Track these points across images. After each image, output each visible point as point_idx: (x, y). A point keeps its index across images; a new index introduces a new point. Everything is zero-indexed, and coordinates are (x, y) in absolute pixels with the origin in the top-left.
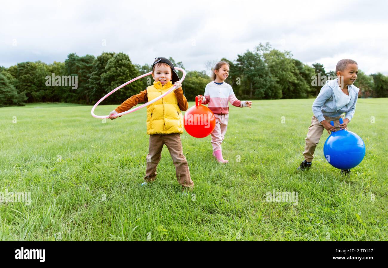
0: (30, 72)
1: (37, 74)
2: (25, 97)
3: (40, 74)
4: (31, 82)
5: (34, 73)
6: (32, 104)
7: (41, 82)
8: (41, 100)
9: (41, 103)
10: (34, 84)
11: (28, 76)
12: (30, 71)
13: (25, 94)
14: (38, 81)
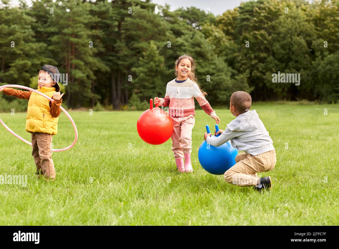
0: (266, 26)
1: (282, 30)
2: (245, 87)
3: (290, 29)
4: (267, 50)
5: (273, 27)
6: (264, 103)
7: (290, 49)
8: (285, 94)
9: (285, 102)
10: (274, 54)
11: (262, 35)
12: (265, 23)
13: (245, 80)
14: (283, 47)
